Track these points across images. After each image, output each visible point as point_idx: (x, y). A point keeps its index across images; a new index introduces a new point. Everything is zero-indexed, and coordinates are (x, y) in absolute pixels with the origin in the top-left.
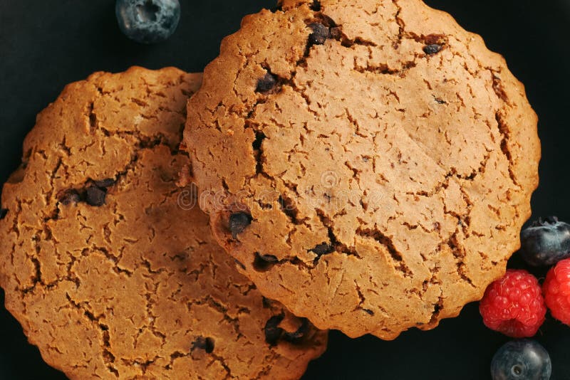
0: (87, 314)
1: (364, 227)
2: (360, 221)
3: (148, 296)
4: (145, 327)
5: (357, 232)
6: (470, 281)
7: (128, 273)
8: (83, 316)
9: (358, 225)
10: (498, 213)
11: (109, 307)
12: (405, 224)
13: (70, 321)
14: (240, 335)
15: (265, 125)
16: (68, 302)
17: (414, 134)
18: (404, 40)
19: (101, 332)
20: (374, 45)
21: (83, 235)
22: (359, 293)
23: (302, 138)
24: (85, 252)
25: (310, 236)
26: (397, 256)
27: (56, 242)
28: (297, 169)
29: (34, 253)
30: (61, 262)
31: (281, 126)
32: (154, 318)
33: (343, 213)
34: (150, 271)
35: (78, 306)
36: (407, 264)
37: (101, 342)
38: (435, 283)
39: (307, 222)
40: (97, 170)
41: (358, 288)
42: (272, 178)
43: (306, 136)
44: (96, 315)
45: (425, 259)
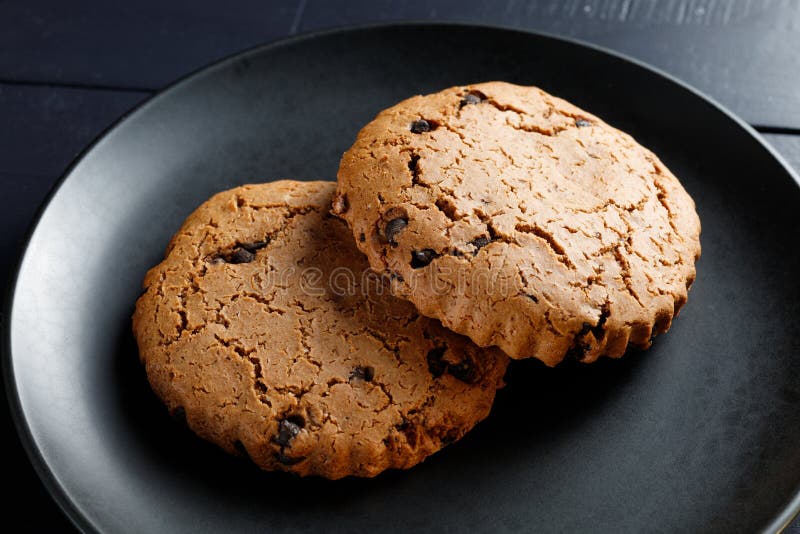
0: (237, 350)
1: (523, 224)
2: (520, 219)
3: (302, 330)
4: (299, 356)
5: (516, 228)
6: (637, 298)
7: (281, 312)
8: (233, 352)
9: (518, 222)
10: (661, 249)
11: (261, 341)
12: (566, 228)
13: (219, 359)
14: (401, 363)
15: (419, 150)
16: (216, 341)
17: (569, 176)
18: (554, 115)
19: (253, 366)
20: (525, 113)
21: (234, 284)
22: (523, 278)
23: (457, 161)
24: (234, 298)
25: (469, 230)
26: (558, 250)
27: (203, 292)
28: (454, 181)
29: (180, 307)
30: (209, 308)
31: (436, 151)
32: (309, 348)
33: (502, 213)
34: (303, 310)
35: (227, 345)
36: (570, 258)
37: (253, 374)
38: (600, 284)
39: (466, 218)
40: (247, 234)
41: (521, 273)
42: (428, 187)
43: (461, 159)
44: (246, 349)
45: (587, 258)
